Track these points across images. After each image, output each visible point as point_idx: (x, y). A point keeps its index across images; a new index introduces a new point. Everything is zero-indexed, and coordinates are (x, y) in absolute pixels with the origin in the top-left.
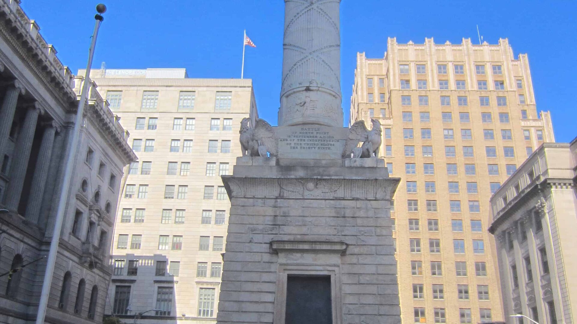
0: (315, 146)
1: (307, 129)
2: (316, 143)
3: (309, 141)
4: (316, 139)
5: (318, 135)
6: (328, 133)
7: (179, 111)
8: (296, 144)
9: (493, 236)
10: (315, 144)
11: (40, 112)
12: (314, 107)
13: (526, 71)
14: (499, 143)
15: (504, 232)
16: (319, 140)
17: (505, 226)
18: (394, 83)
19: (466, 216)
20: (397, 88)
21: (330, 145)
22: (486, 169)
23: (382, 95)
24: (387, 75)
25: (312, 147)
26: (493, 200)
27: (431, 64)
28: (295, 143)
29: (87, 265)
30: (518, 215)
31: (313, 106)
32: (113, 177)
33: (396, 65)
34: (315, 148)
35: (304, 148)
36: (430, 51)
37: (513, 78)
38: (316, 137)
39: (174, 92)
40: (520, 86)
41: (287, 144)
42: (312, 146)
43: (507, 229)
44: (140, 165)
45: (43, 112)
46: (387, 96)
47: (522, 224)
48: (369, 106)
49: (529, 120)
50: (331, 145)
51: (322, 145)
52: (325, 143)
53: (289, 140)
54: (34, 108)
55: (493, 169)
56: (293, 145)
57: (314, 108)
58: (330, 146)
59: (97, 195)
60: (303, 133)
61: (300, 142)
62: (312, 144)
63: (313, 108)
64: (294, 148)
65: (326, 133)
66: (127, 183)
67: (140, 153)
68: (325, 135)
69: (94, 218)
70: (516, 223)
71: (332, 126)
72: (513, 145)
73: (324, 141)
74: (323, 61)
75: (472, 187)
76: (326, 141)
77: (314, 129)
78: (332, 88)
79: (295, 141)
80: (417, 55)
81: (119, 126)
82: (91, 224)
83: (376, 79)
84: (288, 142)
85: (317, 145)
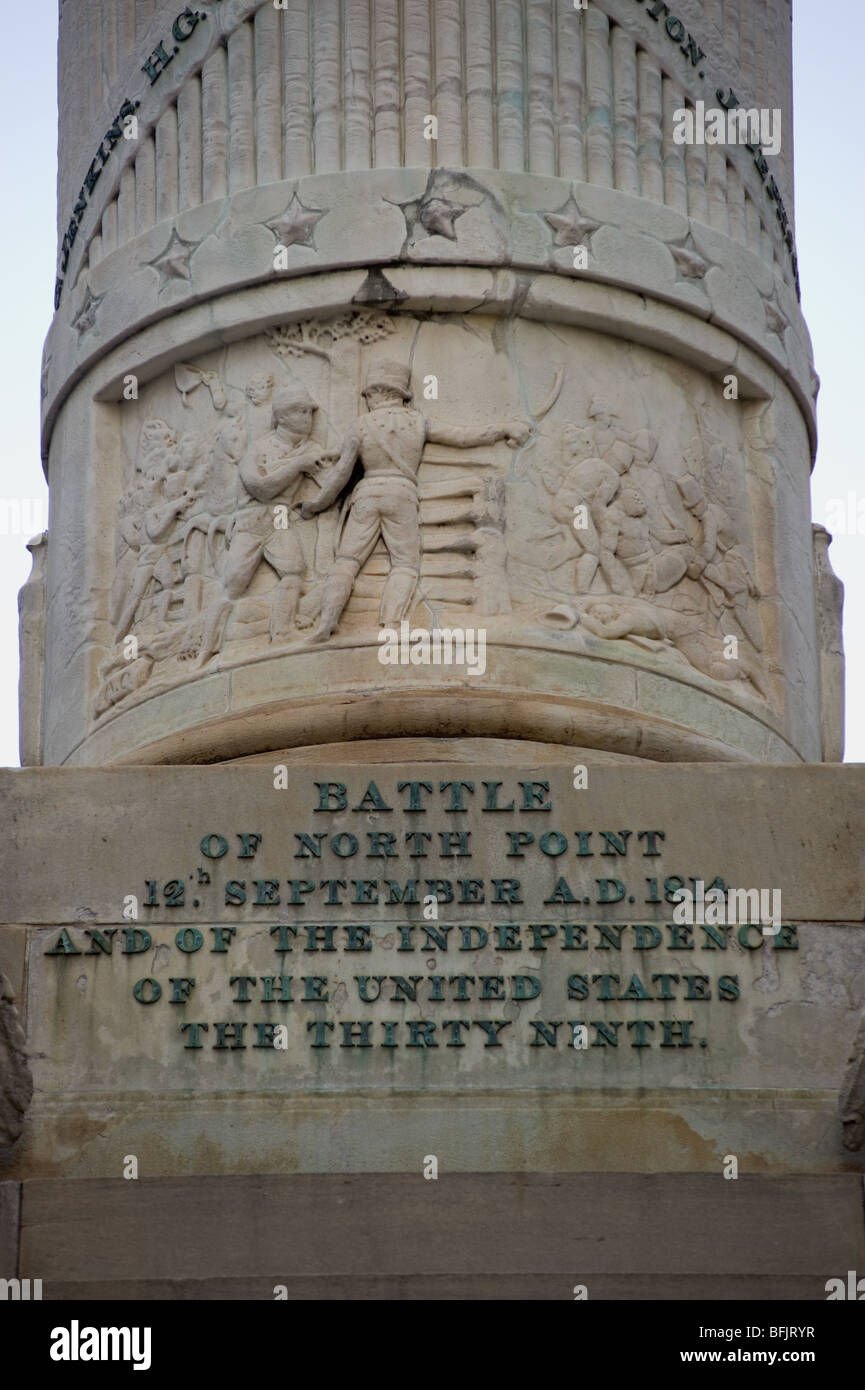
0: (496, 1012)
1: (397, 801)
2: (511, 965)
3: (419, 940)
4: (503, 916)
5: (534, 874)
6: (652, 837)
8: (256, 993)
10: (491, 986)
12: (470, 522)
16: (542, 936)
21: (680, 991)
25: (455, 1026)
28: (241, 982)
31: (459, 509)
34: (493, 1032)
35: (355, 1035)
38: (508, 893)
41: (145, 994)
42: (451, 1012)
50: (698, 988)
51: (577, 988)
52: (628, 965)
53: (164, 935)
56: (213, 1004)
57: (475, 536)
58: (681, 1011)
60: (344, 847)
61: (301, 966)
62: (462, 981)
63: (450, 538)
64: (229, 1040)
65: (636, 848)
68: (609, 870)
71: (696, 755)
73: (611, 940)
76: (629, 941)
77: (480, 798)
78: (696, 273)
79: (241, 959)
84: (143, 967)
85: (528, 988)
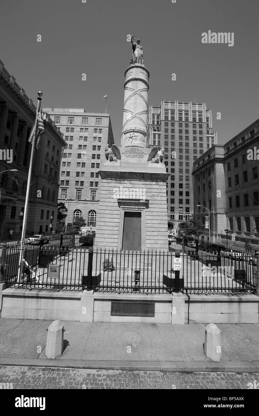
1: (133, 149)
2: (137, 155)
3: (134, 154)
4: (137, 153)
6: (142, 151)
7: (82, 125)
9: (193, 176)
11: (28, 126)
13: (210, 115)
14: (198, 142)
15: (197, 175)
17: (198, 173)
18: (162, 117)
19: (184, 168)
20: (164, 119)
22: (193, 151)
23: (158, 122)
24: (160, 114)
26: (194, 164)
27: (177, 111)
28: (128, 155)
29: (51, 183)
30: (203, 170)
31: (136, 138)
32: (58, 151)
33: (164, 110)
34: (136, 157)
35: (132, 157)
36: (177, 106)
37: (205, 118)
39: (80, 119)
40: (208, 121)
43: (198, 174)
44: (68, 146)
45: (29, 126)
46: (159, 122)
47: (204, 173)
48: (153, 126)
49: (209, 134)
50: (143, 156)
51: (139, 156)
52: (141, 155)
54: (26, 124)
55: (195, 151)
59: (53, 158)
61: (130, 154)
64: (128, 157)
66: (64, 152)
67: (68, 141)
69: (52, 167)
70: (202, 172)
71: (144, 148)
72: (203, 143)
74: (141, 118)
75: (187, 158)
77: (136, 149)
80: (172, 107)
81: (59, 132)
82: (51, 169)
83: (156, 116)
84: (125, 154)
